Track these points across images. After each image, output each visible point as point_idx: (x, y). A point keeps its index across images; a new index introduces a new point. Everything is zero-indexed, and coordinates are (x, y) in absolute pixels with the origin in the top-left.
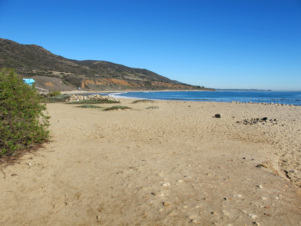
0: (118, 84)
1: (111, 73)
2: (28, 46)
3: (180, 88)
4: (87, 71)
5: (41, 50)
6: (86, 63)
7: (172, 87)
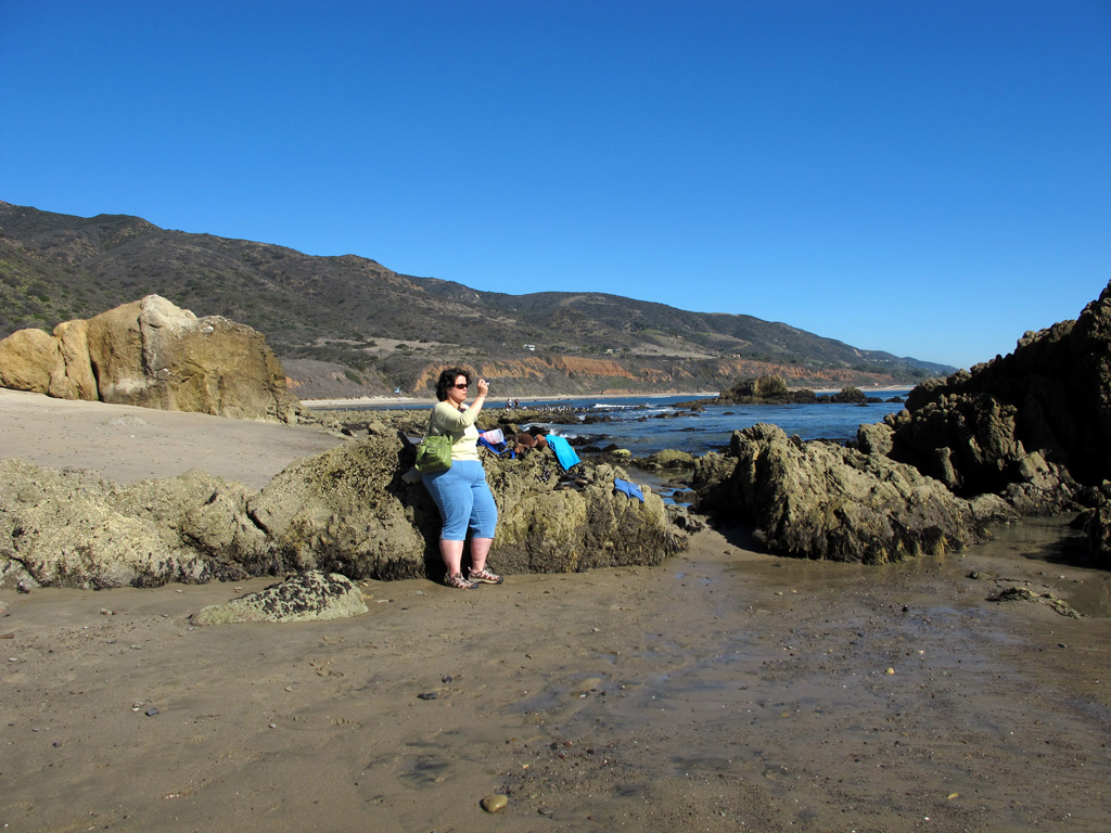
0: (583, 372)
1: (596, 336)
2: (332, 259)
3: (834, 379)
4: (503, 333)
5: (372, 271)
6: (536, 301)
7: (802, 379)
